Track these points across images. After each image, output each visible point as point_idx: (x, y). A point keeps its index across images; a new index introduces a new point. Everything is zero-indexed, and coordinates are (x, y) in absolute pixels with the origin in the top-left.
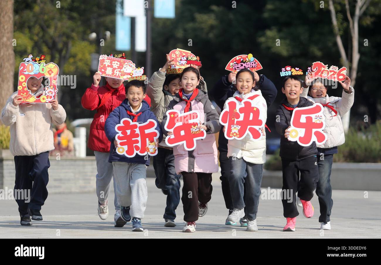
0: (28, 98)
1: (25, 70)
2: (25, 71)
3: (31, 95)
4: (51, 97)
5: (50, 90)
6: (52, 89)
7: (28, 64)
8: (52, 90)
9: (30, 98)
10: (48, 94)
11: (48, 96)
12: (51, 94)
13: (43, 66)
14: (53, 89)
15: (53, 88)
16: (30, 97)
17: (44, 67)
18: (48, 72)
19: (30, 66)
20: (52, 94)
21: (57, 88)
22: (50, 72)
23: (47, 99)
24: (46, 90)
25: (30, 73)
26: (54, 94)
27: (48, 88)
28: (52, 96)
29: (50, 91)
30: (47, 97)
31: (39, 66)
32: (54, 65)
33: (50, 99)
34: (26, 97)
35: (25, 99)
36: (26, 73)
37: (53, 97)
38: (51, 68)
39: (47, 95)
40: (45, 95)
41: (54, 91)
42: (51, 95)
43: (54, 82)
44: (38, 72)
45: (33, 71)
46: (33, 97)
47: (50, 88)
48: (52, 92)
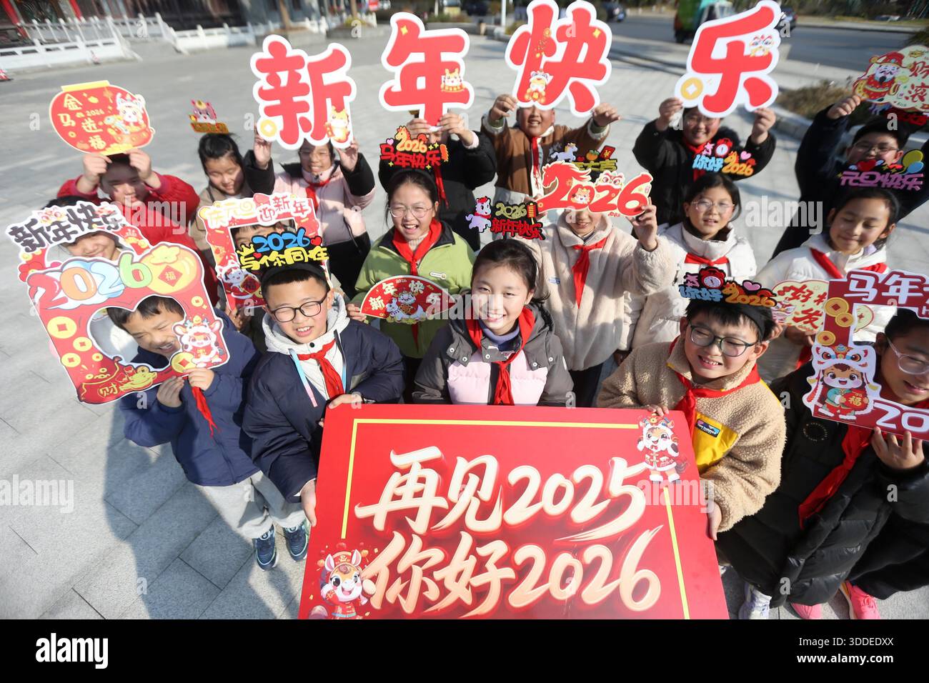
0: (125, 379)
1: (61, 295)
2: (64, 300)
3: (129, 367)
4: (208, 349)
5: (196, 329)
6: (198, 325)
7: (61, 271)
8: (202, 329)
9: (130, 378)
10: (195, 344)
11: (195, 349)
12: (203, 341)
13: (132, 263)
14: (205, 323)
16: (131, 375)
17: (137, 266)
18: (162, 277)
19: (78, 279)
20: (206, 339)
21: (216, 318)
22: (171, 276)
23: (197, 356)
24: (181, 333)
25: (88, 302)
26: (214, 338)
27: (185, 327)
28: (210, 345)
29: (198, 334)
30: (195, 352)
31: (115, 266)
32: (175, 250)
33: (208, 354)
34: (112, 380)
35: (114, 386)
36: (71, 304)
38: (168, 261)
39: (190, 348)
41: (212, 329)
42: (206, 343)
43: (197, 301)
44: (122, 287)
45: (97, 290)
46: (143, 371)
47: (191, 324)
48: (204, 334)
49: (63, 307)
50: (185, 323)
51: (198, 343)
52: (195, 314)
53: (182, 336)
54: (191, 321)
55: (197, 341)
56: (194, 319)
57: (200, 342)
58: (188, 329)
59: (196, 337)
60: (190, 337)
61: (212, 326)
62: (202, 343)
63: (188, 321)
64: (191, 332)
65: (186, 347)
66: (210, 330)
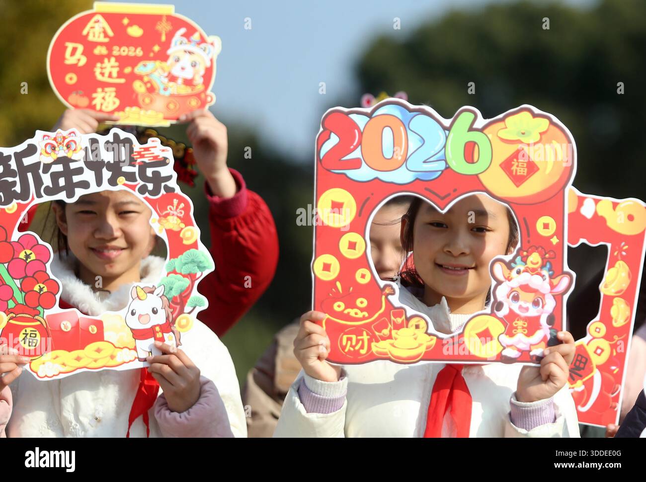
0: (386, 332)
1: (356, 154)
2: (356, 164)
3: (400, 312)
4: (532, 325)
5: (525, 278)
6: (533, 271)
7: (370, 116)
8: (536, 281)
9: (394, 332)
10: (515, 307)
11: (512, 316)
12: (530, 305)
13: (471, 129)
14: (545, 272)
15: (543, 266)
16: (398, 327)
17: (475, 136)
18: (507, 166)
19: (387, 134)
20: (536, 303)
21: (566, 268)
22: (519, 169)
23: (510, 333)
24: (500, 276)
25: (386, 177)
26: (550, 306)
27: (510, 268)
28: (538, 318)
29: (526, 288)
30: (509, 322)
31: (445, 128)
32: (543, 124)
33: (530, 334)
34: (367, 326)
35: (365, 337)
36: (363, 174)
37: (543, 321)
38: (524, 139)
39: (503, 313)
40: (492, 314)
41: (552, 286)
42: (533, 312)
43: (546, 226)
44: (441, 166)
45: (406, 160)
46: (417, 327)
47: (520, 266)
48: (535, 291)
49: (352, 174)
50: (513, 260)
51: (520, 307)
52: (536, 249)
53: (499, 283)
54: (524, 260)
55: (521, 303)
56: (530, 259)
57: (524, 305)
58: (514, 272)
59: (522, 294)
60: (512, 290)
61: (555, 281)
62: (527, 309)
63: (518, 259)
64: (518, 280)
65: (499, 306)
66: (548, 287)
